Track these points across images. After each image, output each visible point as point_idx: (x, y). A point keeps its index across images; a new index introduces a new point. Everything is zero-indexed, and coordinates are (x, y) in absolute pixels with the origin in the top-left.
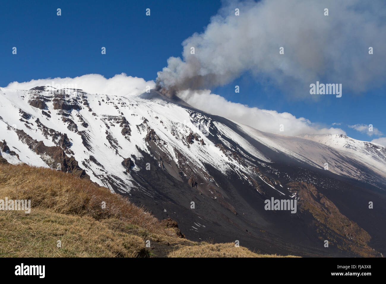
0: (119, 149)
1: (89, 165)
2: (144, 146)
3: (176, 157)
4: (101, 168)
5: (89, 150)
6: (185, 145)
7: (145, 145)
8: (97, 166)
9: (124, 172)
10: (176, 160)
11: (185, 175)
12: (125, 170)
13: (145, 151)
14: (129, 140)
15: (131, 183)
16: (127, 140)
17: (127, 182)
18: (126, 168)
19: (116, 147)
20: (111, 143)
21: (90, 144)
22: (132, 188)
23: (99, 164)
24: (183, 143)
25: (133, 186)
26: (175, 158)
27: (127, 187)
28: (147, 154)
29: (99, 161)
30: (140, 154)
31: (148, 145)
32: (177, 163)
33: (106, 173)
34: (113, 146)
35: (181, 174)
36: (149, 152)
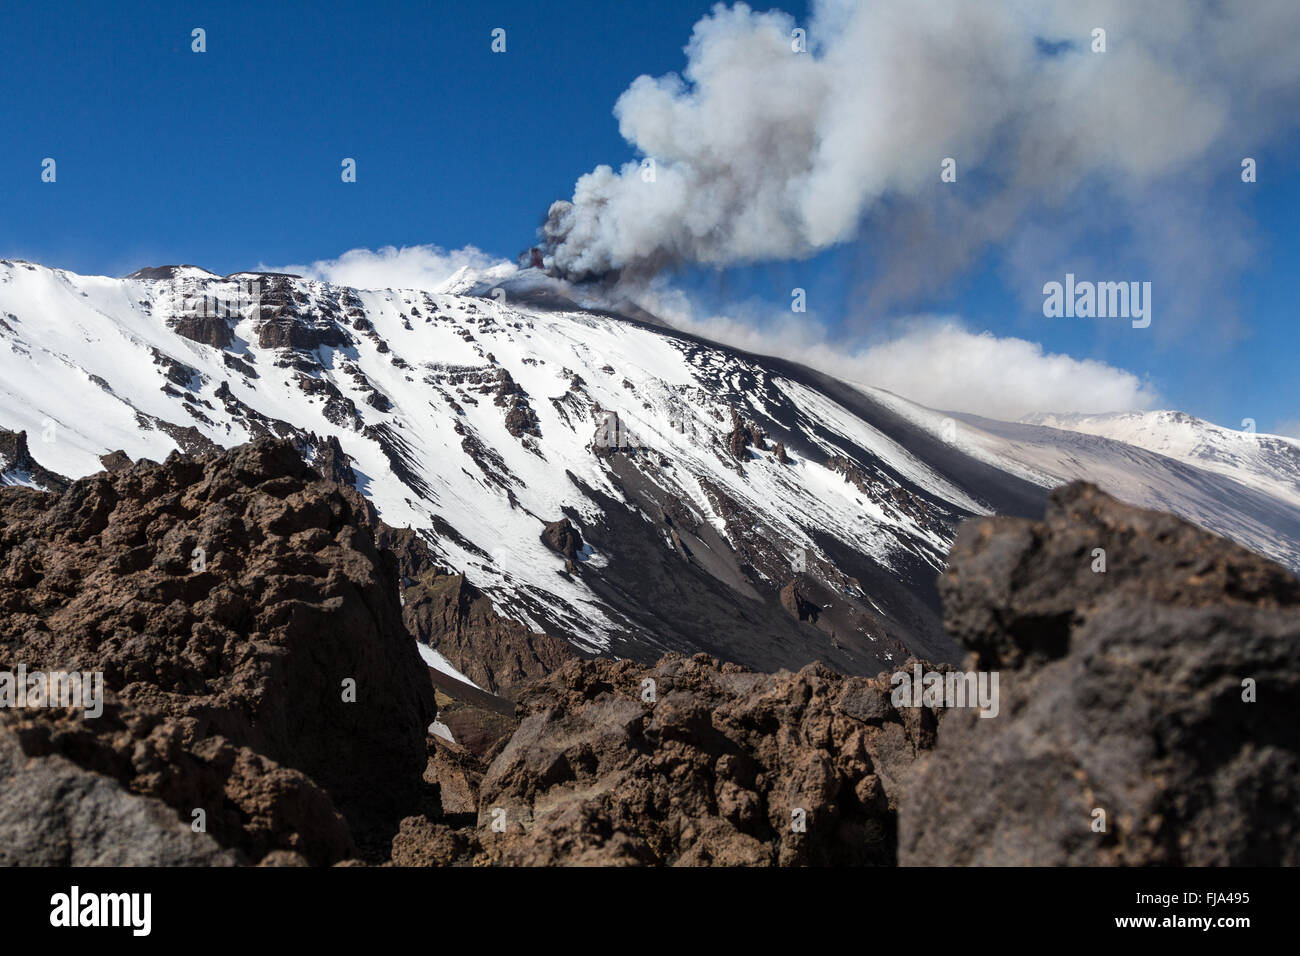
0: (516, 489)
1: (439, 552)
2: (596, 475)
3: (715, 509)
4: (481, 561)
5: (420, 494)
6: (726, 465)
7: (597, 469)
8: (466, 554)
9: (560, 573)
10: (720, 523)
11: (763, 576)
12: (560, 565)
13: (604, 490)
14: (538, 452)
15: (598, 612)
16: (533, 455)
17: (587, 611)
18: (560, 557)
19: (504, 481)
20: (484, 467)
21: (418, 471)
22: (613, 635)
23: (470, 547)
24: (720, 457)
25: (609, 624)
26: (713, 514)
27: (594, 629)
28: (614, 502)
29: (467, 534)
30: (590, 502)
31: (609, 468)
32: (725, 534)
33: (507, 579)
34: (492, 475)
35: (748, 571)
36: (620, 498)
